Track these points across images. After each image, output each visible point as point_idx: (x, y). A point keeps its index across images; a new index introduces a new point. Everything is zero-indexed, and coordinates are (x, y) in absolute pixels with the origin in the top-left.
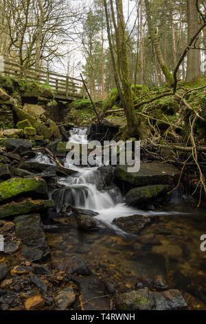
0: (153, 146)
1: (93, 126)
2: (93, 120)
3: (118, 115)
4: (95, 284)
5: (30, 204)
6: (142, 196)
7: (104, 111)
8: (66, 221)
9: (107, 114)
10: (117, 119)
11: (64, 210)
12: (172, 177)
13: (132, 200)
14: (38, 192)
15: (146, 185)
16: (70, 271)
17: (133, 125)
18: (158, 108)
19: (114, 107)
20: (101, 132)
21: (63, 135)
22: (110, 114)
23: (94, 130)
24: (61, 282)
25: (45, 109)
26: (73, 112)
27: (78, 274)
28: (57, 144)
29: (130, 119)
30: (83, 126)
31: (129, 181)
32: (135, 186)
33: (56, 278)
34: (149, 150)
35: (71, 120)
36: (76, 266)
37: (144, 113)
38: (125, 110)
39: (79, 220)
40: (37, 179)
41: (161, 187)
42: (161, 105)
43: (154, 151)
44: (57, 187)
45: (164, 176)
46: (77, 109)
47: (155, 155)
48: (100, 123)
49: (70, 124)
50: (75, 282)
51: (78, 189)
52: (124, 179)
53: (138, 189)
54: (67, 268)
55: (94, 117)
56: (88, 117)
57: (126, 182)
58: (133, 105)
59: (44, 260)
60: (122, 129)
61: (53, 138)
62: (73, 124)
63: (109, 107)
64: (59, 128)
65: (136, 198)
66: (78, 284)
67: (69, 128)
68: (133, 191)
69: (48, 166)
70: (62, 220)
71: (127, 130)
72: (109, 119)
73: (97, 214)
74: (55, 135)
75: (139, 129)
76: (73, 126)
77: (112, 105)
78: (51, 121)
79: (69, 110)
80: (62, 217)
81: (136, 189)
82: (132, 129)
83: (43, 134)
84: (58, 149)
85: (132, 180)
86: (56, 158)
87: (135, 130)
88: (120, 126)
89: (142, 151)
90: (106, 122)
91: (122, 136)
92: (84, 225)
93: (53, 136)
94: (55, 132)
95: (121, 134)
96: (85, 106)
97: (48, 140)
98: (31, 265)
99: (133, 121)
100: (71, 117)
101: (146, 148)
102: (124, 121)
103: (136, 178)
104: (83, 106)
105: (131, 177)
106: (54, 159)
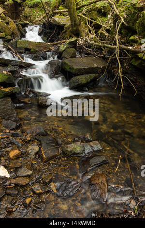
0: (89, 44)
1: (44, 24)
2: (44, 18)
3: (63, 15)
4: (50, 140)
5: (3, 92)
6: (80, 82)
7: (53, 11)
8: (29, 101)
9: (54, 14)
10: (62, 19)
11: (27, 93)
12: (100, 68)
13: (73, 85)
14: (7, 82)
15: (82, 74)
16: (34, 134)
17: (75, 25)
18: (94, 10)
19: (60, 8)
20: (50, 29)
21: (20, 32)
22: (57, 13)
23: (45, 28)
24: (29, 141)
25: (3, 8)
26: (27, 11)
27: (40, 135)
28: (16, 42)
29: (73, 19)
30: (36, 24)
31: (71, 71)
32: (75, 75)
33: (26, 139)
34: (86, 47)
35: (26, 17)
36: (38, 131)
37: (84, 14)
38: (69, 11)
39: (38, 100)
41: (93, 76)
42: (97, 8)
43: (89, 47)
44: (21, 77)
45: (95, 68)
46: (30, 7)
47: (90, 51)
48: (49, 22)
49: (25, 22)
50: (38, 140)
51: (35, 78)
52: (68, 70)
53: (77, 77)
54: (33, 133)
55: (44, 15)
56: (39, 15)
57: (69, 72)
58: (75, 7)
59: (17, 128)
60: (66, 28)
61: (13, 34)
62: (28, 22)
63: (56, 8)
64: (17, 25)
65: (76, 84)
66: (40, 141)
67: (25, 25)
68: (74, 79)
70: (26, 100)
71: (70, 29)
72: (57, 18)
73: (50, 95)
74: (14, 32)
75: (79, 28)
76: (28, 24)
77: (59, 6)
78: (10, 20)
79: (24, 9)
80: (26, 97)
81: (75, 77)
82: (75, 28)
83: (5, 31)
84: (18, 46)
85: (74, 71)
86: (17, 54)
87: (77, 29)
88: (65, 25)
89: (81, 48)
90: (54, 21)
91: (67, 33)
92: (41, 103)
93: (13, 33)
94: (14, 29)
95: (66, 32)
96: (37, 5)
97: (9, 37)
98: (9, 132)
99: (75, 21)
100: (26, 15)
101: (84, 45)
102: (68, 20)
103: (76, 70)
104: (35, 5)
105: (73, 69)
106: (16, 54)
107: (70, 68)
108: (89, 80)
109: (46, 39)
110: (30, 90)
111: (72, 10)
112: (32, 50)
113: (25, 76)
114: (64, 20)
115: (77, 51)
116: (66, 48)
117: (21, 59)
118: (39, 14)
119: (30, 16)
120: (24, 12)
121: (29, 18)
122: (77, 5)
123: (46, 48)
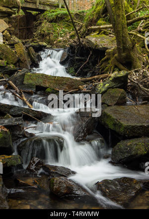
1: (72, 47)
2: (72, 37)
3: (105, 33)
6: (133, 153)
7: (86, 27)
8: (35, 183)
9: (89, 32)
10: (102, 39)
11: (33, 167)
13: (120, 156)
15: (138, 137)
17: (125, 49)
19: (99, 22)
20: (81, 55)
21: (31, 59)
22: (94, 30)
23: (73, 52)
25: (9, 23)
26: (45, 26)
28: (23, 75)
29: (121, 40)
30: (58, 47)
31: (117, 130)
32: (125, 138)
35: (43, 36)
37: (140, 32)
38: (115, 27)
39: (51, 184)
44: (25, 136)
46: (51, 22)
48: (80, 43)
49: (41, 43)
52: (111, 126)
53: (129, 143)
55: (73, 33)
56: (64, 33)
57: (113, 132)
58: (125, 22)
60: (109, 54)
61: (19, 63)
62: (44, 44)
63: (93, 22)
64: (27, 48)
65: (126, 155)
67: (41, 48)
68: (122, 145)
69: (12, 107)
70: (30, 181)
71: (116, 55)
72: (93, 38)
73: (74, 173)
74: (22, 59)
75: (132, 53)
76: (45, 47)
77: (98, 19)
78: (17, 40)
79: (40, 23)
81: (125, 142)
82: (124, 54)
83: (6, 58)
84: (25, 82)
85: (121, 130)
86: (23, 95)
87: (127, 55)
88: (106, 49)
89: (135, 87)
90: (89, 42)
91: (110, 61)
92: (57, 191)
93: (19, 61)
94: (21, 55)
95: (108, 59)
96: (61, 18)
97: (12, 66)
99: (124, 43)
100: (43, 33)
101: (141, 83)
102: (112, 41)
103: (127, 128)
104: (59, 18)
105: (121, 125)
106: (21, 95)
107: (115, 124)
109: (72, 70)
110: (39, 162)
112: (48, 90)
113: (32, 135)
114: (105, 40)
115: (128, 92)
116: (109, 88)
117: (28, 104)
119: (49, 34)
120: (39, 28)
121: (48, 38)
122: (128, 18)
123: (72, 86)
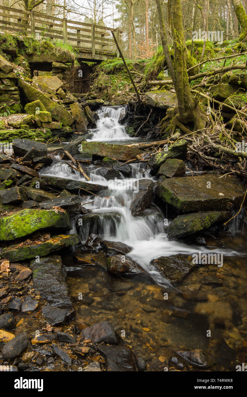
0: (212, 148)
1: (131, 105)
3: (166, 88)
4: (124, 356)
5: (49, 246)
6: (189, 229)
7: (147, 81)
9: (148, 88)
10: (164, 95)
11: (91, 244)
12: (231, 201)
13: (176, 233)
14: (58, 227)
15: (195, 211)
16: (96, 339)
17: (187, 108)
18: (224, 81)
20: (141, 113)
21: (88, 118)
23: (132, 110)
24: (86, 354)
25: (63, 79)
26: (102, 79)
27: (106, 343)
29: (182, 99)
30: (117, 104)
31: (175, 205)
32: (182, 213)
33: (81, 351)
34: (206, 153)
36: (103, 335)
37: (204, 87)
39: (108, 263)
40: (56, 211)
41: (215, 215)
42: (228, 77)
43: (212, 154)
44: (82, 213)
45: (220, 201)
46: (109, 73)
47: (214, 161)
48: (140, 101)
49: (98, 100)
50: (102, 354)
52: (169, 201)
53: (185, 220)
54: (93, 336)
56: (123, 86)
58: (187, 79)
59: (68, 320)
60: (170, 113)
61: (75, 124)
62: (102, 101)
63: (153, 75)
64: (83, 107)
66: (105, 356)
67: (97, 107)
68: (178, 220)
69: (69, 182)
71: (178, 115)
72: (154, 95)
73: (131, 249)
74: (78, 120)
75: (194, 113)
76: (102, 104)
77: (159, 71)
79: (97, 76)
82: (186, 114)
83: (61, 119)
85: (179, 205)
86: (80, 165)
87: (189, 115)
88: (167, 107)
89: (195, 156)
90: (149, 99)
91: (171, 121)
92: (114, 270)
93: (75, 122)
94: (77, 116)
95: (169, 119)
96: (120, 69)
97: (68, 128)
98: (53, 331)
99: (186, 102)
100: (100, 86)
101: (202, 150)
102: (174, 98)
103: (183, 203)
104: (117, 69)
105: (178, 201)
106: (77, 167)
107: (172, 199)
108: (208, 224)
109: (131, 130)
110: (97, 239)
111: (181, 83)
112: (105, 159)
113: (89, 211)
114: (166, 97)
115: (188, 161)
116: (168, 158)
117: (85, 175)
118: (123, 84)
119: (106, 87)
120: (96, 80)
121: (105, 91)
122: (191, 73)
123: (130, 155)
